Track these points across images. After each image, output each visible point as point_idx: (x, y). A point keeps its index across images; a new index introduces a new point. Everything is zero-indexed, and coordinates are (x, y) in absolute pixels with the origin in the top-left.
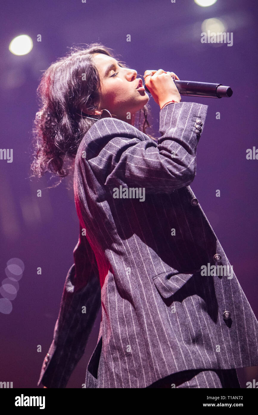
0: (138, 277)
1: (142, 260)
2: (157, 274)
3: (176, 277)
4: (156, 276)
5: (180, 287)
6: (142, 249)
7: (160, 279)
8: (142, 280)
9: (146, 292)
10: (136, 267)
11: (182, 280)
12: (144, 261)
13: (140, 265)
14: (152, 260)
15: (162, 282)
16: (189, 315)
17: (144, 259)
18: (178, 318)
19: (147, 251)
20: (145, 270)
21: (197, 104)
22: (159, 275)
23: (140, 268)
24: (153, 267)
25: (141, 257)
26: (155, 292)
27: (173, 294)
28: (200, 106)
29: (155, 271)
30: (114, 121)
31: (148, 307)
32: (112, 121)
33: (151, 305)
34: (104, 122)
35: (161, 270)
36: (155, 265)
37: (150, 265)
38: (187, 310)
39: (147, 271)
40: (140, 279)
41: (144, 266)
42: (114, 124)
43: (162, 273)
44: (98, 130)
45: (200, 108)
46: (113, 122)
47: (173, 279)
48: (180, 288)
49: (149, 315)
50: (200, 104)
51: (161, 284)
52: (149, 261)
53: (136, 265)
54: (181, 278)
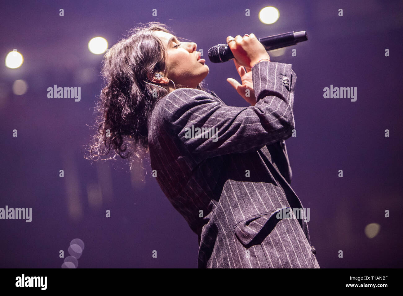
0: (221, 228)
1: (224, 211)
2: (237, 223)
3: (254, 222)
4: (236, 225)
5: (258, 231)
6: (223, 201)
7: (239, 227)
8: (225, 230)
9: (230, 241)
10: (218, 218)
11: (260, 225)
12: (225, 212)
13: (222, 216)
14: (232, 210)
15: (241, 230)
16: (269, 257)
17: (225, 210)
18: (259, 261)
19: (228, 202)
20: (227, 221)
21: (281, 64)
22: (238, 223)
23: (222, 219)
24: (233, 217)
25: (222, 208)
26: (236, 241)
27: (252, 239)
28: (284, 65)
29: (235, 220)
30: (184, 90)
31: (232, 255)
32: (182, 92)
33: (234, 253)
34: (175, 95)
35: (240, 218)
36: (234, 215)
37: (230, 215)
38: (267, 252)
39: (229, 221)
40: (223, 230)
41: (225, 217)
42: (185, 93)
43: (241, 221)
44: (174, 105)
45: (284, 68)
46: (184, 92)
47: (252, 225)
48: (258, 233)
49: (233, 264)
50: (284, 64)
51: (240, 231)
52: (229, 212)
53: (218, 216)
54: (258, 223)
